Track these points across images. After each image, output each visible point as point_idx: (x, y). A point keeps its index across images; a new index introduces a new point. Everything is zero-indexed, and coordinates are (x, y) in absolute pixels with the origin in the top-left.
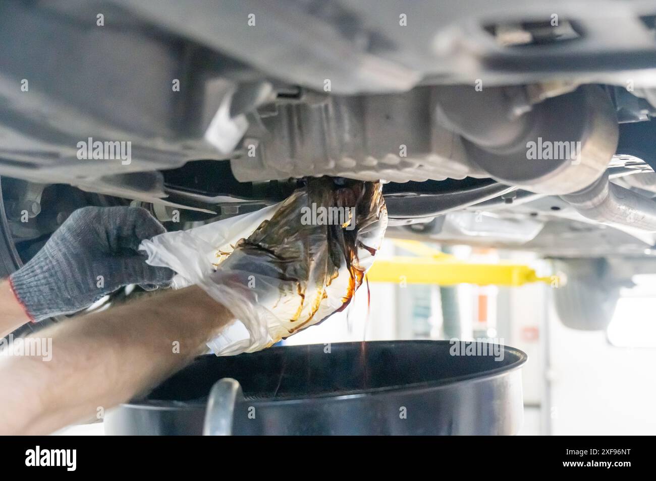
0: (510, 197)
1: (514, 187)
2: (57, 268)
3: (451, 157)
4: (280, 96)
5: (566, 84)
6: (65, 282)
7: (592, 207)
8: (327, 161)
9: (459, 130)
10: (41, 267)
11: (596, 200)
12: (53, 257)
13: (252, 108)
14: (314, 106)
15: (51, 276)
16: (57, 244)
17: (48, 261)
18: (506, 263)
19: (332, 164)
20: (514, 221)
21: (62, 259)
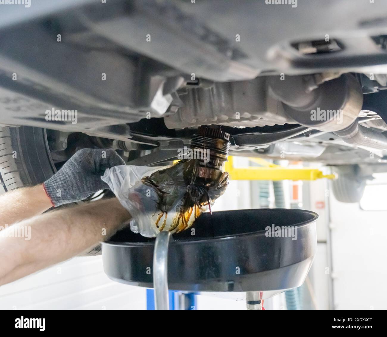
0: (308, 134)
1: (311, 128)
2: (68, 179)
3: (277, 114)
4: (188, 84)
5: (335, 74)
6: (72, 187)
7: (350, 137)
8: (213, 117)
9: (281, 99)
10: (60, 178)
11: (352, 134)
12: (66, 173)
13: (174, 90)
14: (206, 89)
15: (65, 183)
16: (69, 167)
17: (64, 175)
18: (307, 168)
19: (216, 119)
20: (310, 146)
21: (71, 174)
